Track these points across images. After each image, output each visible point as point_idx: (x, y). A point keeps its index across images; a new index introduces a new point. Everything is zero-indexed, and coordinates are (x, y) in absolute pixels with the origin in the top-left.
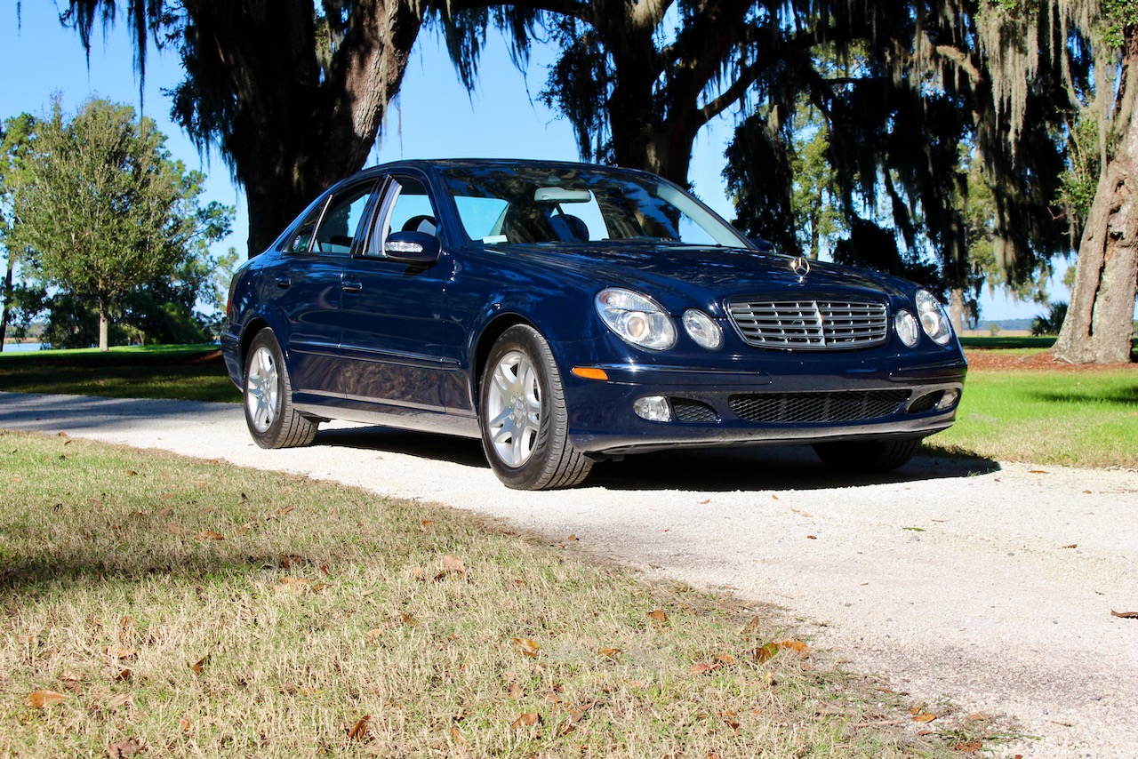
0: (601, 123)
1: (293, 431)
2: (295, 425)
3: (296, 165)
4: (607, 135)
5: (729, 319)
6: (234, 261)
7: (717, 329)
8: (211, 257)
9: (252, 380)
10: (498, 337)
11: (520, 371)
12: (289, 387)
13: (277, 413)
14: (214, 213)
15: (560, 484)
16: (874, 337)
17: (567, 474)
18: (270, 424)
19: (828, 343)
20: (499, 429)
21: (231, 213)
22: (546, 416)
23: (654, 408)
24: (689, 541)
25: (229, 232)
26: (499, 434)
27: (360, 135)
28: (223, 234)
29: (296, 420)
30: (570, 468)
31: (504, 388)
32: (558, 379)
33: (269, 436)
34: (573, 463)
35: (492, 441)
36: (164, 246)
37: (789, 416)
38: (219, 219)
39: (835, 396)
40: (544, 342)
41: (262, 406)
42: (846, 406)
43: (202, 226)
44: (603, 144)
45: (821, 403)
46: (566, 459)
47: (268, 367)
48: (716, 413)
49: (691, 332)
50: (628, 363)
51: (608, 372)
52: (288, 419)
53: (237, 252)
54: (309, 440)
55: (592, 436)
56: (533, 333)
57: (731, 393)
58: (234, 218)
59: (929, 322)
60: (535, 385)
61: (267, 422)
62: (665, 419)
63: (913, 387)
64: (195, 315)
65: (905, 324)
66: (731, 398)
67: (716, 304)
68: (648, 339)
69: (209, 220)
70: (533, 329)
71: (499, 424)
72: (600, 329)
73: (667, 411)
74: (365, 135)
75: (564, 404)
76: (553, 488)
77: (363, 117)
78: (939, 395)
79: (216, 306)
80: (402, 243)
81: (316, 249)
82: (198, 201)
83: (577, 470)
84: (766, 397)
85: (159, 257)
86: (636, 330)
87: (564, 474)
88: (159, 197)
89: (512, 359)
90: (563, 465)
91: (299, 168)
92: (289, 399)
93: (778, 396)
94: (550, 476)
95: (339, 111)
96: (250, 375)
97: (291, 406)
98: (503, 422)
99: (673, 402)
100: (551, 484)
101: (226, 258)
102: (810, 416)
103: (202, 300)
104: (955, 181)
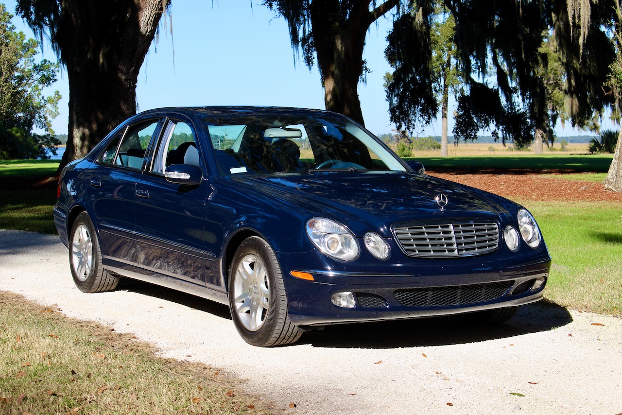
0: (305, 20)
1: (103, 282)
2: (104, 278)
3: (101, 53)
4: (309, 28)
5: (394, 238)
6: (58, 100)
7: (387, 247)
8: (43, 97)
9: (75, 246)
10: (240, 243)
11: (255, 266)
12: (100, 254)
13: (92, 270)
14: (45, 67)
15: (282, 343)
16: (489, 246)
17: (287, 338)
18: (87, 276)
19: (460, 253)
20: (242, 304)
21: (56, 67)
22: (273, 300)
23: (345, 300)
24: (369, 408)
25: (55, 80)
26: (242, 307)
27: (144, 33)
28: (51, 82)
29: (105, 275)
30: (289, 334)
31: (245, 277)
32: (280, 276)
33: (86, 284)
34: (291, 330)
35: (237, 311)
36: (12, 95)
37: (434, 302)
38: (48, 71)
39: (464, 288)
40: (272, 251)
41: (82, 263)
42: (471, 294)
43: (37, 76)
44: (307, 33)
45: (455, 293)
46: (286, 328)
47: (86, 238)
48: (385, 301)
49: (370, 247)
50: (327, 270)
51: (313, 275)
52: (99, 275)
53: (60, 94)
54: (113, 287)
55: (303, 316)
56: (264, 244)
57: (396, 289)
58: (58, 71)
59: (526, 231)
60: (265, 277)
61: (85, 274)
62: (352, 306)
63: (515, 279)
64: (33, 135)
65: (511, 234)
66: (396, 292)
67: (385, 228)
68: (341, 252)
69: (42, 72)
70: (264, 241)
71: (241, 300)
72: (309, 246)
73: (353, 301)
74: (147, 33)
75: (285, 293)
76: (277, 346)
77: (146, 21)
78: (532, 282)
79: (47, 130)
80: (176, 173)
81: (119, 163)
82: (34, 60)
83: (293, 335)
84: (418, 290)
85: (8, 102)
86: (333, 246)
87: (284, 338)
88: (8, 62)
89: (250, 259)
90: (284, 332)
91: (103, 55)
92: (100, 261)
93: (427, 290)
94: (275, 339)
95: (130, 18)
96: (74, 242)
97: (101, 266)
98: (244, 300)
99: (357, 295)
100: (276, 344)
101: (53, 97)
102: (448, 301)
103: (36, 126)
104: (539, 58)
